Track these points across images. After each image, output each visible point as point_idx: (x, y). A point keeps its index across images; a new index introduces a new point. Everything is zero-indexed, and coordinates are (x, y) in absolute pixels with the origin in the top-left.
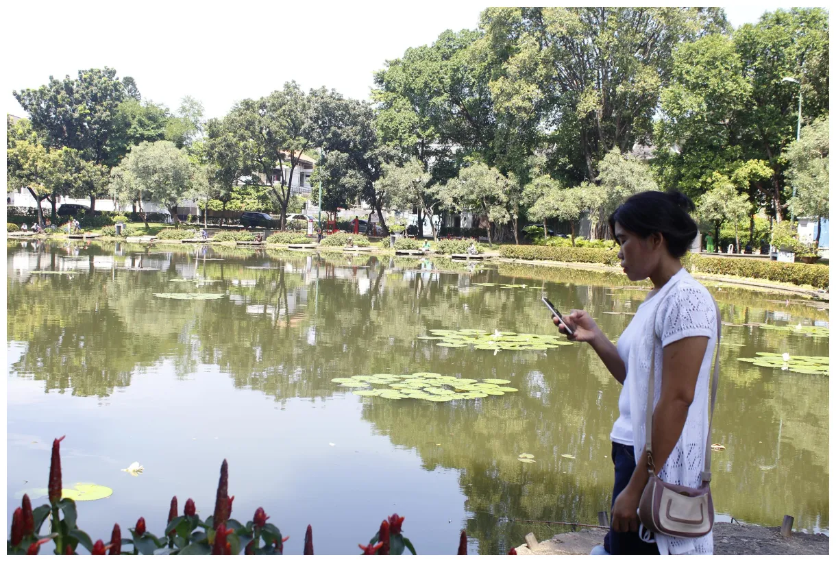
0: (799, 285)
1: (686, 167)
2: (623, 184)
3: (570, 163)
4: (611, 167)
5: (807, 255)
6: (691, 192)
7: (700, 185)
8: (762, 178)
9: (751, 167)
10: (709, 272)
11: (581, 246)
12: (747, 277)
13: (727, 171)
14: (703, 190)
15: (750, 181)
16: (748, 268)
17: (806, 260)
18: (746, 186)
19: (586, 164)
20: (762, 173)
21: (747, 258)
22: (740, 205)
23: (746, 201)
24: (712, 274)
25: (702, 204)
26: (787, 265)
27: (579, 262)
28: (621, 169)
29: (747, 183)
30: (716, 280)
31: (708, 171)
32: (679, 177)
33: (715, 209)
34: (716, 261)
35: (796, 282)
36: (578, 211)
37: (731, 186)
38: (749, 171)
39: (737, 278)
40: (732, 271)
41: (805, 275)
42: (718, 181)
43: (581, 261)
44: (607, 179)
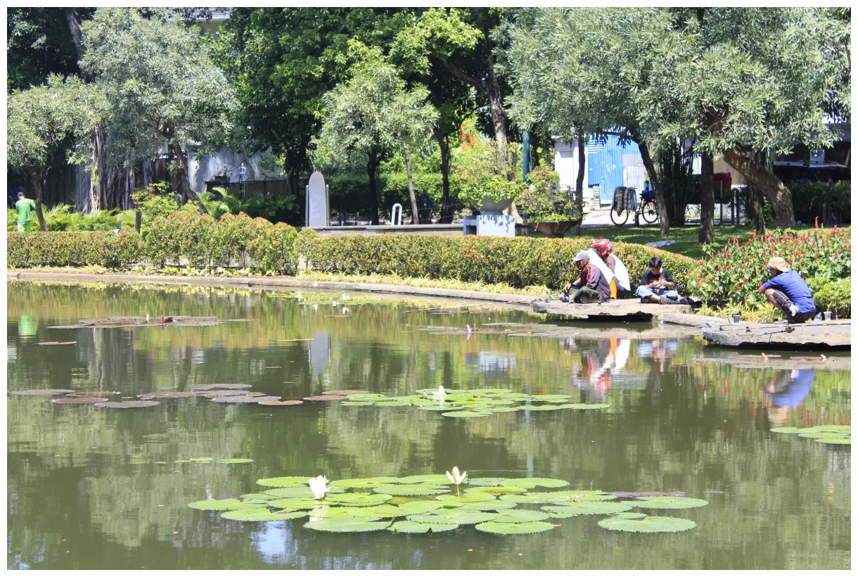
0: (522, 287)
1: (288, 31)
2: (142, 74)
3: (40, 32)
4: (112, 35)
5: (549, 218)
6: (304, 87)
7: (322, 70)
8: (458, 50)
9: (432, 26)
10: (335, 270)
11: (62, 227)
12: (415, 276)
13: (379, 37)
14: (328, 83)
15: (431, 58)
16: (416, 258)
17: (548, 231)
18: (423, 69)
19: (69, 31)
20: (455, 38)
21: (414, 234)
22: (409, 112)
23: (424, 102)
24: (342, 275)
25: (327, 114)
26: (494, 243)
27: (48, 268)
28: (136, 38)
29: (425, 62)
30: (348, 290)
31: (337, 37)
32: (276, 56)
33: (358, 125)
34: (348, 245)
35: (517, 282)
36: (42, 144)
37: (388, 70)
38: (428, 35)
39: (394, 282)
40: (384, 265)
41: (534, 263)
42: (360, 60)
43: (53, 264)
44: (106, 63)
